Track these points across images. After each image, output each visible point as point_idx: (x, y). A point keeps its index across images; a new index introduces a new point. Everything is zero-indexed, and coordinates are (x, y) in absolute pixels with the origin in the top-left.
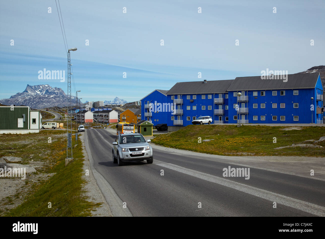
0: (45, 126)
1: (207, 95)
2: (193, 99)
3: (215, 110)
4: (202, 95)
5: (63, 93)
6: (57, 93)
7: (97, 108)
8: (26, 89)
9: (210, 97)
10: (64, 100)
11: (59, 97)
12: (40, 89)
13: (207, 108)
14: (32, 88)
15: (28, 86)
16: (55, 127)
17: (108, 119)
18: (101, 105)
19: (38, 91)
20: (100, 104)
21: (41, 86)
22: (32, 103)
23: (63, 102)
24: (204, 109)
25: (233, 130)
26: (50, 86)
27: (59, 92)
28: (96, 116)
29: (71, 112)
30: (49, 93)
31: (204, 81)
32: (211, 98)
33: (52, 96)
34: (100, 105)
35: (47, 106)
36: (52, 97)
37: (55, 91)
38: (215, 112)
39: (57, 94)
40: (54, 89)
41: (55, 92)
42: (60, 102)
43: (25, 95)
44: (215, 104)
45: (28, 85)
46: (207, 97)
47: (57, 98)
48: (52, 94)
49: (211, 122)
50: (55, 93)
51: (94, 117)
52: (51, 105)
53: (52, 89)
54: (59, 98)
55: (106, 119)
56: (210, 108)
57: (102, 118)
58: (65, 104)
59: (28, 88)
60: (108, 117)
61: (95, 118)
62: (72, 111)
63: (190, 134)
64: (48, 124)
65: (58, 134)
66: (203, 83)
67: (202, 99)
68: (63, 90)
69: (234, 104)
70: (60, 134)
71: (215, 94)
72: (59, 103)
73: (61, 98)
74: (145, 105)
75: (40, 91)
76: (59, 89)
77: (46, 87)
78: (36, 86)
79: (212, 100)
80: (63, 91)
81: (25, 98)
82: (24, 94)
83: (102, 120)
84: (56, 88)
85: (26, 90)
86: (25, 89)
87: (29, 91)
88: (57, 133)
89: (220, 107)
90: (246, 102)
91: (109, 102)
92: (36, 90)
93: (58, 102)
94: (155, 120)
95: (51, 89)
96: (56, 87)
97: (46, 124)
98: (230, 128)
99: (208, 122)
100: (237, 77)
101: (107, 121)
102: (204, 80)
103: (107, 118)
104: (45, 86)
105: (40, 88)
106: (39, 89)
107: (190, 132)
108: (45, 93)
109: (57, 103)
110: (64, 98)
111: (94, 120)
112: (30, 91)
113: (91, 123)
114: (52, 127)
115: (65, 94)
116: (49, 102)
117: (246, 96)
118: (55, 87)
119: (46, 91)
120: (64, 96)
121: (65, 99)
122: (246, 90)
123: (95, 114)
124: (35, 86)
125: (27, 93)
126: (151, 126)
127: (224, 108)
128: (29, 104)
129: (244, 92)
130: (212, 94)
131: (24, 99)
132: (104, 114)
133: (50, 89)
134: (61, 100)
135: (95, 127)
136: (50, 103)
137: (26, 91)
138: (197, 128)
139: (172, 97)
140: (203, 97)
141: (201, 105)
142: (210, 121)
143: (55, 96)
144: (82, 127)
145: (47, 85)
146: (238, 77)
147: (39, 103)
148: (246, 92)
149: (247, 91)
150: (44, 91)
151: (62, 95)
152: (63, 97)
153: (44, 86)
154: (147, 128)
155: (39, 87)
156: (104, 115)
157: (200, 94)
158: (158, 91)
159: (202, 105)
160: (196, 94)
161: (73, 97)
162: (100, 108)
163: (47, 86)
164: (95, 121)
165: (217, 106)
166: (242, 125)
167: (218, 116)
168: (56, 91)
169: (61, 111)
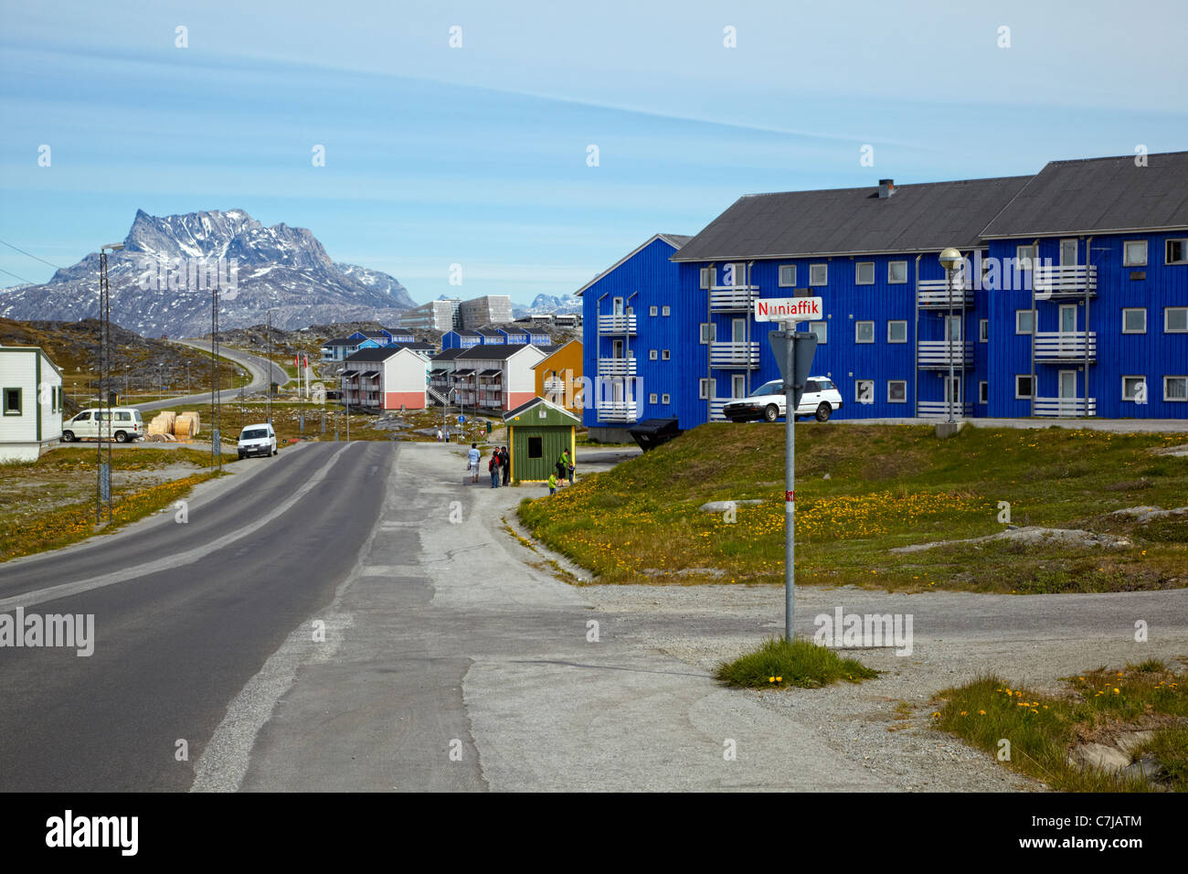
0: (83, 428)
1: (881, 261)
2: (811, 284)
3: (922, 343)
4: (858, 265)
5: (318, 255)
6: (286, 253)
7: (475, 334)
8: (132, 233)
9: (899, 272)
10: (324, 293)
11: (296, 276)
12: (200, 237)
13: (881, 333)
14: (160, 230)
15: (140, 220)
16: (130, 431)
17: (498, 394)
18: (495, 315)
19: (192, 246)
20: (491, 310)
21: (206, 220)
22: (163, 306)
23: (319, 303)
24: (869, 338)
25: (911, 453)
26: (254, 216)
27: (297, 250)
28: (445, 375)
29: (336, 358)
30: (246, 253)
31: (877, 184)
32: (906, 281)
33: (261, 272)
34: (493, 320)
35: (236, 324)
36: (264, 278)
37: (276, 242)
38: (922, 355)
39: (289, 262)
40: (273, 232)
41: (279, 250)
42: (303, 303)
43: (128, 265)
44: (920, 311)
45: (140, 213)
46: (881, 275)
47: (289, 281)
48: (263, 260)
49: (835, 406)
50: (278, 255)
51: (433, 383)
52: (256, 316)
53: (262, 232)
54: (301, 279)
55: (491, 392)
56: (898, 332)
57: (472, 386)
58: (329, 310)
59: (140, 229)
60: (500, 383)
61: (436, 388)
62: (340, 350)
63: (688, 473)
64: (93, 416)
65: (132, 469)
66: (874, 194)
67: (858, 282)
68: (319, 241)
69: (1018, 313)
70: (143, 468)
71: (924, 255)
72: (296, 307)
73: (308, 281)
74: (602, 319)
75: (200, 243)
76: (298, 234)
77: (234, 225)
78: (183, 217)
79: (909, 289)
80: (318, 244)
81: (128, 280)
82: (119, 260)
83: (471, 396)
84: (281, 229)
85: (128, 238)
86: (127, 235)
87: (147, 244)
88: (131, 464)
89: (955, 325)
90: (1083, 299)
91: (556, 299)
92: (181, 240)
93: (291, 302)
94: (654, 398)
95: (255, 232)
96: (282, 224)
97: (85, 417)
98: (898, 443)
99: (813, 409)
100: (1054, 163)
101: (497, 403)
102: (882, 182)
103: (496, 387)
104: (229, 216)
105: (201, 229)
106: (198, 231)
107: (694, 461)
108: (227, 252)
109: (289, 307)
110: (322, 281)
111: (431, 397)
112: (153, 242)
113: (414, 412)
114: (117, 433)
115: (328, 258)
116: (246, 303)
117: (1083, 267)
118: (278, 223)
119: (233, 242)
120: (322, 268)
121: (330, 288)
122: (1082, 233)
123: (441, 365)
124: (175, 217)
125: (135, 254)
126: (567, 428)
127: (969, 333)
128: (145, 312)
129: (1075, 243)
130: (910, 258)
131: (122, 287)
132: (481, 366)
133: (250, 234)
134: (310, 290)
135: (425, 435)
136: (250, 308)
137: (132, 245)
138: (737, 441)
139: (704, 272)
140: (865, 276)
141: (851, 316)
142: (825, 405)
143: (278, 270)
144: (262, 434)
145: (238, 211)
146: (1059, 163)
147: (196, 311)
148: (1082, 241)
149: (1087, 237)
150: (221, 244)
151: (311, 264)
152: (321, 273)
153: (220, 216)
154: (547, 441)
155: (197, 224)
156: (482, 370)
157: (848, 257)
158: (665, 240)
159: (858, 318)
160: (827, 258)
161: (371, 274)
162: (491, 332)
163: (235, 216)
164: (439, 404)
165: (932, 323)
166: (959, 427)
167: (940, 376)
168: (281, 244)
169: (287, 351)
